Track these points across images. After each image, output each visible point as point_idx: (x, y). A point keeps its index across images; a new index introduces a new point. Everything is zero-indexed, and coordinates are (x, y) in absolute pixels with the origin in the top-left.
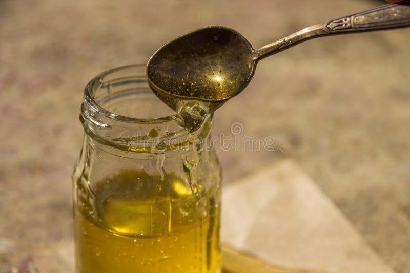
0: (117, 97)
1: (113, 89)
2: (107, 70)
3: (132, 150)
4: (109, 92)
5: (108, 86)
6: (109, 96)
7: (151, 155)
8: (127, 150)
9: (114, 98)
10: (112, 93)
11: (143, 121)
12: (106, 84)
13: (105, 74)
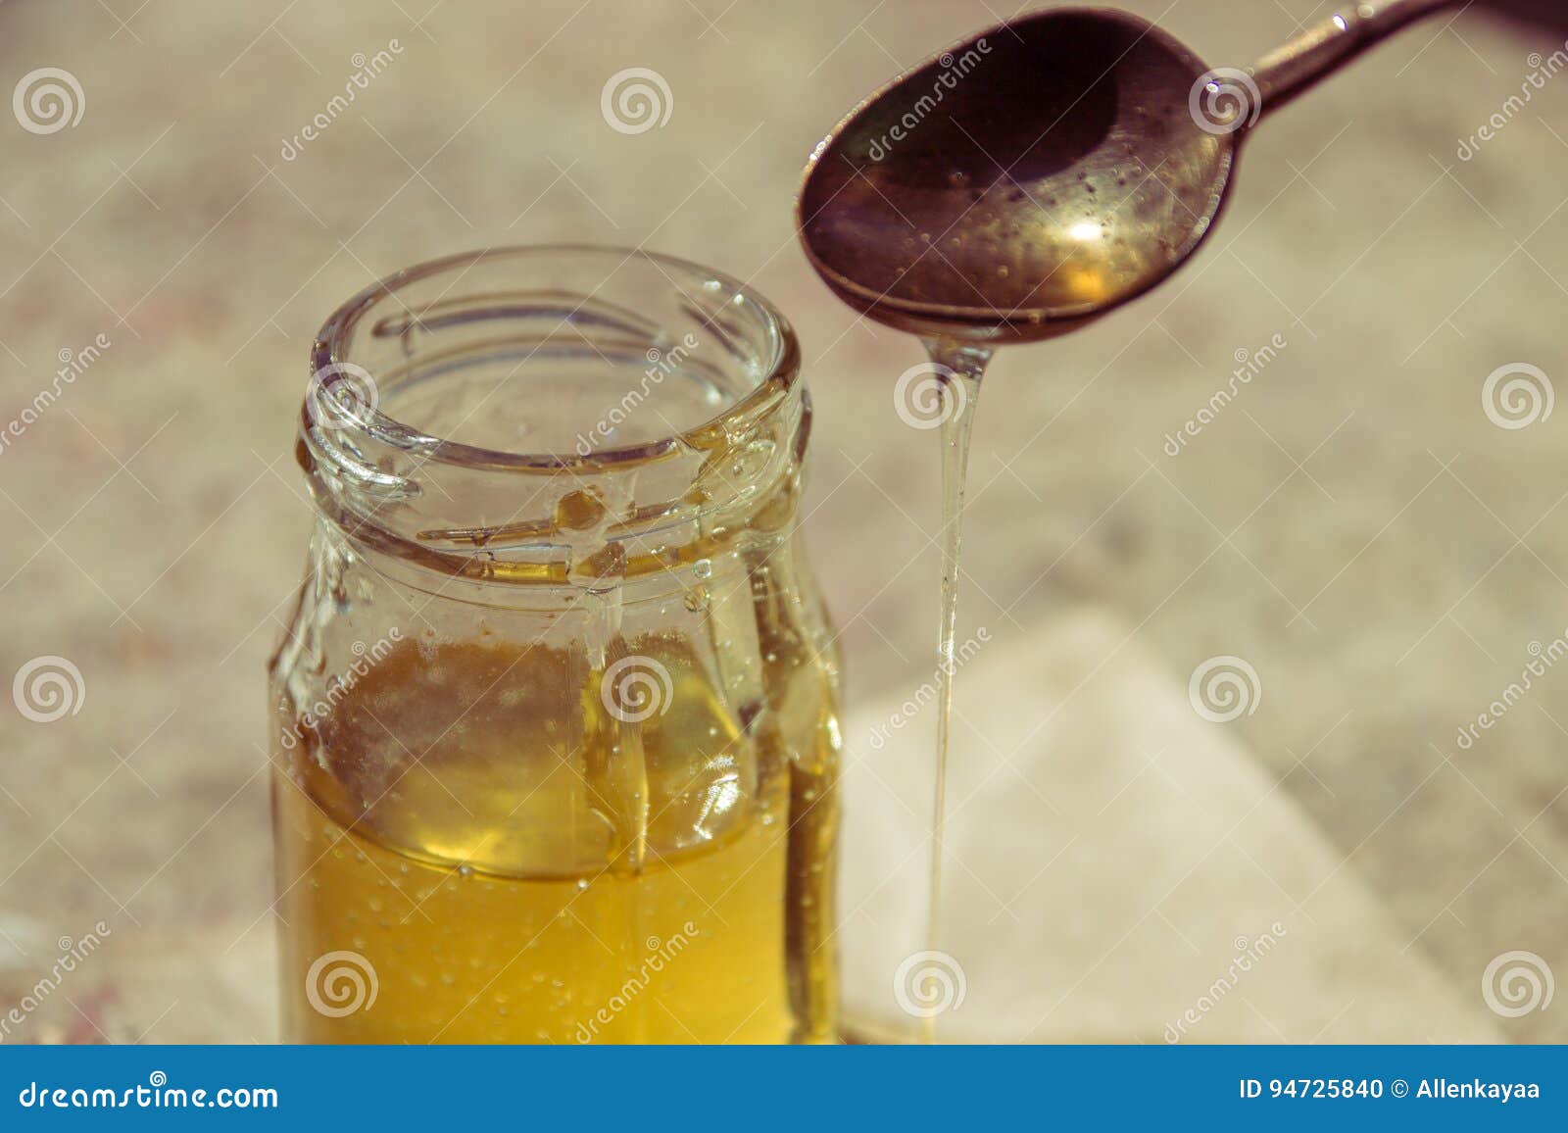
0: (439, 372)
1: (426, 343)
2: (400, 269)
3: (498, 573)
4: (408, 353)
5: (405, 330)
6: (408, 369)
7: (570, 593)
8: (479, 576)
9: (429, 376)
10: (418, 355)
11: (539, 465)
12: (397, 323)
13: (396, 283)
